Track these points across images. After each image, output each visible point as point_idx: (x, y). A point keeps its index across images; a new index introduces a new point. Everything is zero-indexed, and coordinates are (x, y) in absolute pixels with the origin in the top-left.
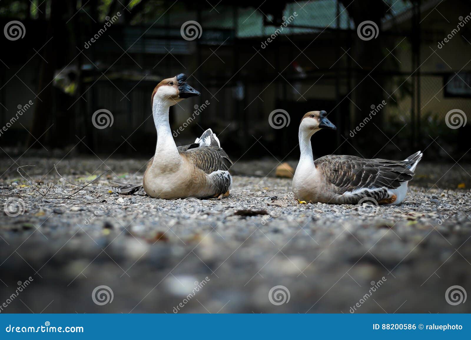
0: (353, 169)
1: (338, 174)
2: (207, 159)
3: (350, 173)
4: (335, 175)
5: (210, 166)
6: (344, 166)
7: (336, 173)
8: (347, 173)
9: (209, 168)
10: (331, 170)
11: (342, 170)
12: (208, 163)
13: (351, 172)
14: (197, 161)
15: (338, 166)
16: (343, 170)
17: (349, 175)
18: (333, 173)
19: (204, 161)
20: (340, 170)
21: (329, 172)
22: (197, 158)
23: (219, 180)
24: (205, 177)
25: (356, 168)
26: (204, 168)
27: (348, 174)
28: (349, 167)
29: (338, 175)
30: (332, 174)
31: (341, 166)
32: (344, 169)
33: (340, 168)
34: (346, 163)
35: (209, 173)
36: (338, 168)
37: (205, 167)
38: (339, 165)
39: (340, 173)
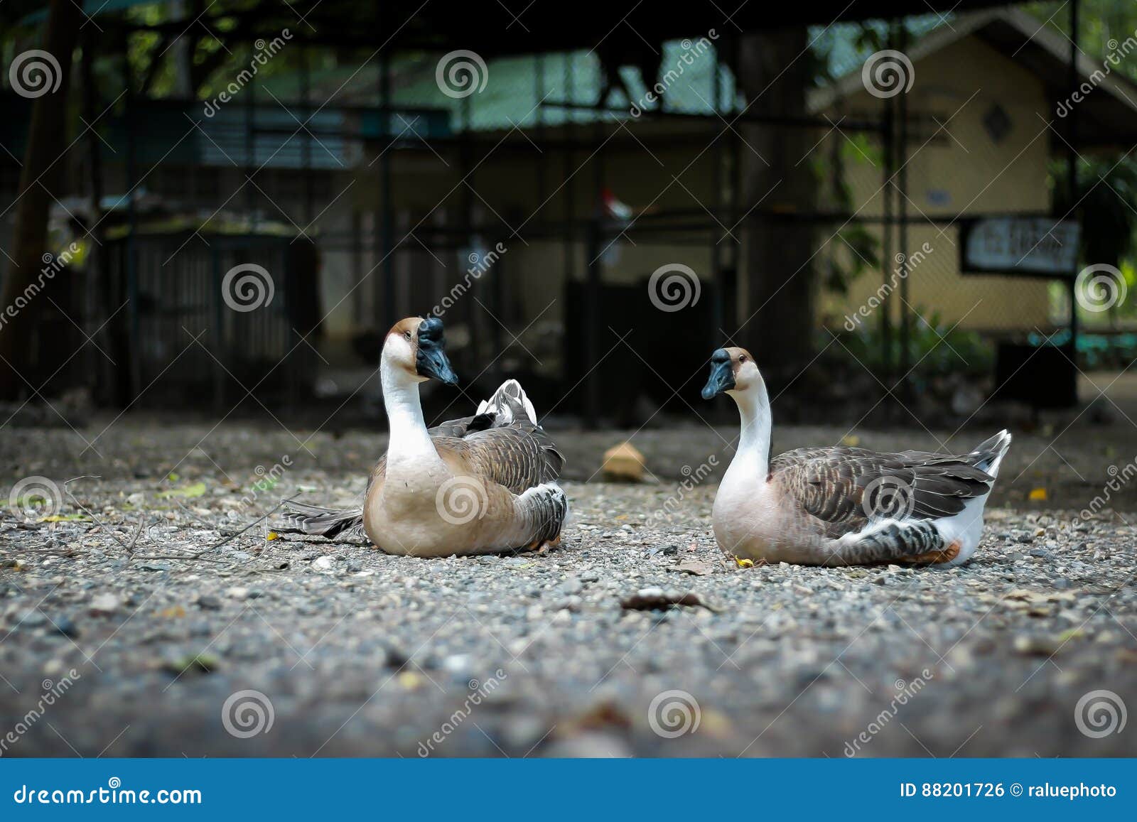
0: (858, 476)
1: (824, 490)
2: (514, 459)
3: (850, 487)
4: (817, 494)
5: (522, 474)
6: (836, 474)
7: (819, 490)
8: (845, 488)
9: (520, 479)
10: (805, 483)
11: (832, 480)
12: (517, 467)
13: (853, 483)
14: (491, 465)
15: (822, 473)
16: (835, 481)
17: (850, 490)
18: (812, 490)
19: (507, 465)
20: (827, 481)
21: (801, 487)
22: (490, 458)
23: (543, 507)
24: (512, 503)
25: (863, 473)
26: (509, 482)
27: (848, 489)
28: (848, 474)
29: (824, 494)
30: (810, 492)
31: (830, 473)
32: (837, 480)
33: (826, 475)
34: (840, 463)
35: (519, 492)
36: (823, 478)
37: (510, 478)
38: (823, 470)
39: (827, 487)
